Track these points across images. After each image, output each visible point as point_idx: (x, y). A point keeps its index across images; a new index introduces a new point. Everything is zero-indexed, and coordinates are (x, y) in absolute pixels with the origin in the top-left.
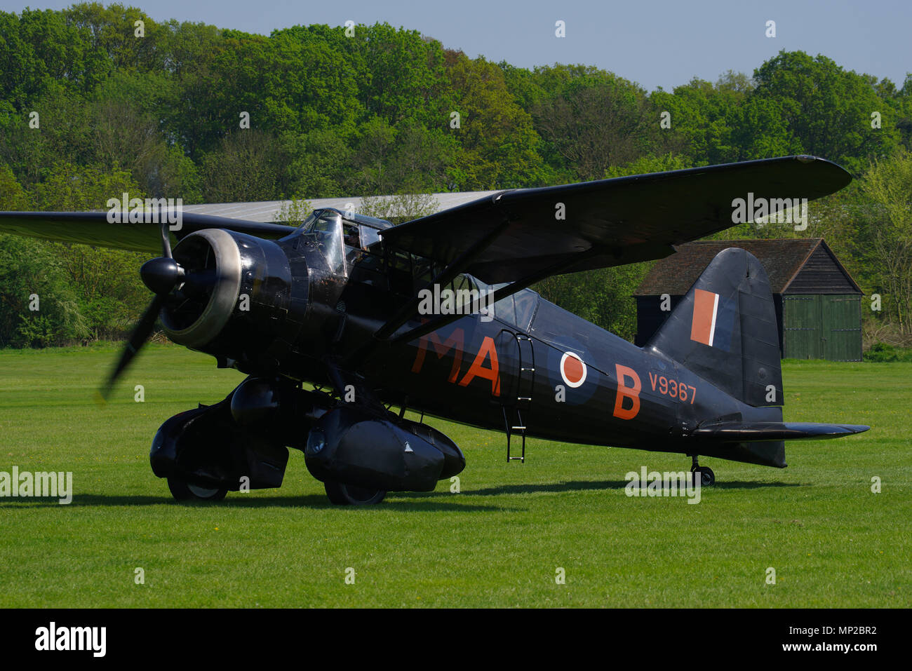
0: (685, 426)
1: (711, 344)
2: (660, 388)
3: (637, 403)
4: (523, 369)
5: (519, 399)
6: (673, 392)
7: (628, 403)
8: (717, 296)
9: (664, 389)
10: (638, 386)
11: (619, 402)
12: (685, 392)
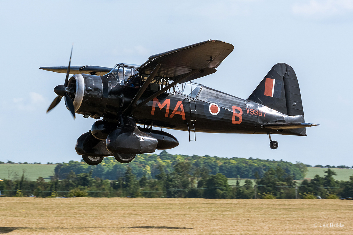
0: (261, 125)
1: (272, 96)
2: (251, 113)
3: (241, 118)
4: (191, 111)
5: (191, 120)
6: (256, 114)
7: (237, 119)
8: (274, 80)
9: (252, 113)
10: (241, 113)
11: (233, 119)
12: (261, 113)
